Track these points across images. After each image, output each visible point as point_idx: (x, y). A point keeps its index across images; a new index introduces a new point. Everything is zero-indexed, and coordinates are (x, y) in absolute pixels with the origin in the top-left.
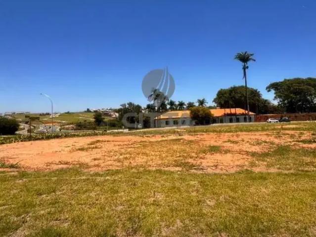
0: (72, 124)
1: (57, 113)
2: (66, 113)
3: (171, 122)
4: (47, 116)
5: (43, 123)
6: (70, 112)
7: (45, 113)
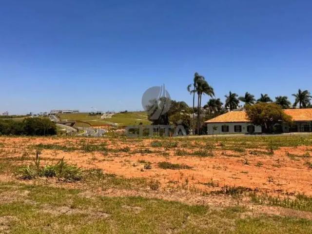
0: (124, 127)
1: (111, 113)
2: (121, 113)
3: (232, 128)
4: (98, 116)
5: (91, 125)
6: (129, 111)
7: (95, 112)
